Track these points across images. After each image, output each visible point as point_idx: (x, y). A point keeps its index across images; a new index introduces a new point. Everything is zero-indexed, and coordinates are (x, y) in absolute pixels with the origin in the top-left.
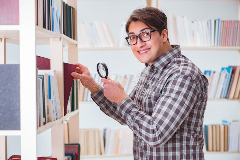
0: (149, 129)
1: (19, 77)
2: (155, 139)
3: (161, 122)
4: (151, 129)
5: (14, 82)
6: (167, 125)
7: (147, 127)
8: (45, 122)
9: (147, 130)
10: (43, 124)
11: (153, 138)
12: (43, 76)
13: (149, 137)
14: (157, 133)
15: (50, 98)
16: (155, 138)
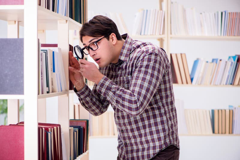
0: (132, 101)
1: (23, 49)
2: (137, 109)
3: (139, 94)
4: (133, 100)
5: (19, 53)
6: (145, 95)
7: (130, 99)
8: (48, 91)
9: (130, 102)
10: (46, 92)
11: (135, 108)
12: (47, 51)
13: (132, 107)
14: (138, 103)
15: (54, 71)
16: (137, 107)
